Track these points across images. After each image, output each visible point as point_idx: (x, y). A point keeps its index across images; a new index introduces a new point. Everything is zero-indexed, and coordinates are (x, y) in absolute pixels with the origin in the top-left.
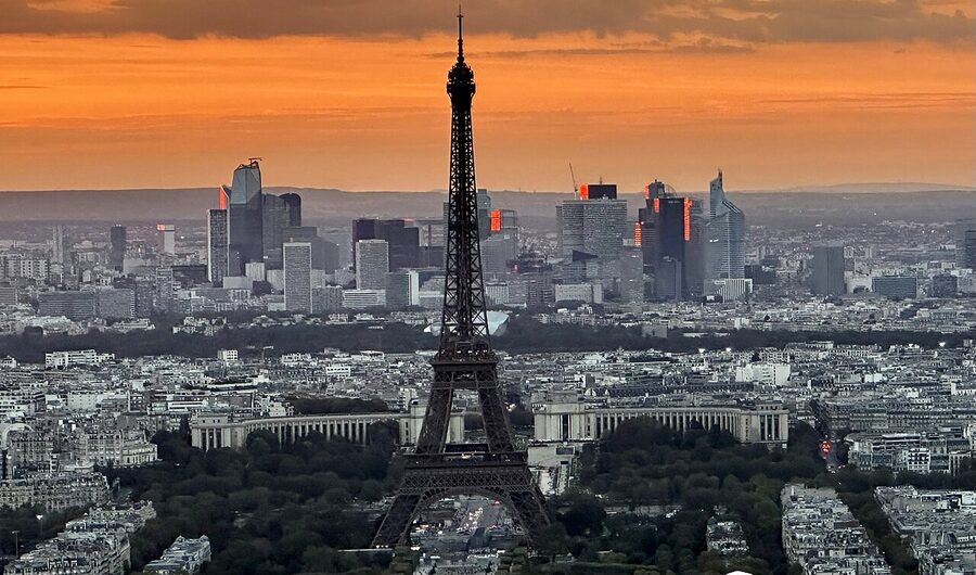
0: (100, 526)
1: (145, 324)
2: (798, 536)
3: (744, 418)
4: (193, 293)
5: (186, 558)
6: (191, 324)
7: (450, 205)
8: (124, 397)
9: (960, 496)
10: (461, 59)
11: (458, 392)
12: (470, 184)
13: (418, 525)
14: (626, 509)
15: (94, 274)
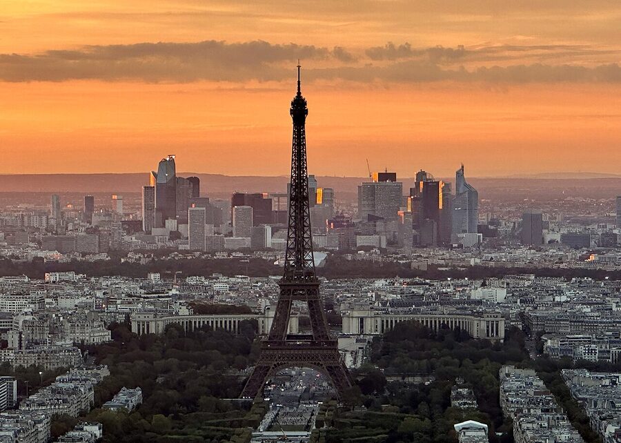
0: (76, 380)
1: (104, 257)
2: (510, 399)
3: (476, 322)
4: (134, 238)
5: (127, 401)
6: (132, 257)
7: (292, 185)
8: (91, 301)
9: (618, 377)
10: (299, 93)
11: (295, 302)
12: (304, 172)
13: (269, 385)
14: (400, 379)
15: (75, 225)
